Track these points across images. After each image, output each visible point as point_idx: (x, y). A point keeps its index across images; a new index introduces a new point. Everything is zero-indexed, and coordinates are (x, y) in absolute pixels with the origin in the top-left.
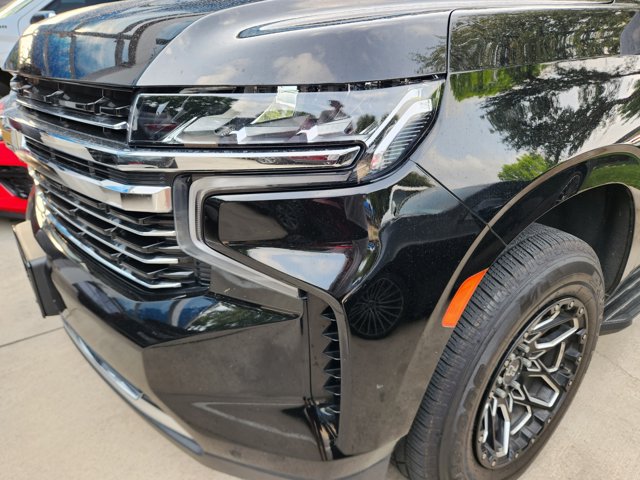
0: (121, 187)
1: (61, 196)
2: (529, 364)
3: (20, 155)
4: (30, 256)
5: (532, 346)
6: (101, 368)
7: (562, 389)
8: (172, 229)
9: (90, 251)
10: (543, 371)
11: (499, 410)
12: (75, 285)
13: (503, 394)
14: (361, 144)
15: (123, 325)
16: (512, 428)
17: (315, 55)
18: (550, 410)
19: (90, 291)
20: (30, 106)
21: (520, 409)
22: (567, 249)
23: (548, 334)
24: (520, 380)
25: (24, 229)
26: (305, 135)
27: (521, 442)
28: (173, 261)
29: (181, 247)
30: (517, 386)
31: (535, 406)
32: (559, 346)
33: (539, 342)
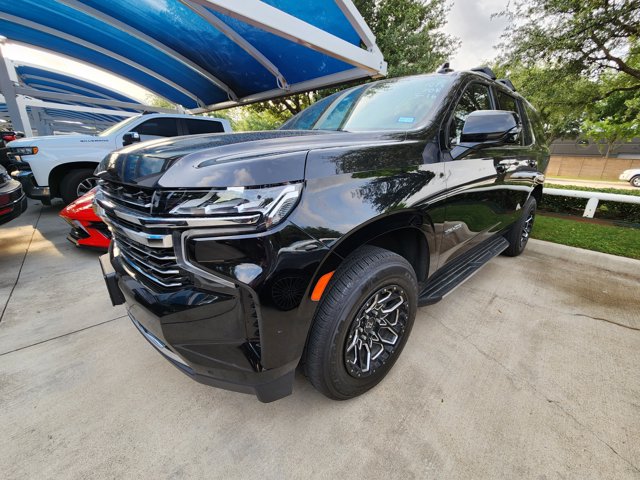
0: (149, 236)
1: (124, 241)
2: (379, 321)
3: (103, 219)
4: (107, 272)
5: (380, 312)
6: (145, 334)
7: (399, 334)
8: (173, 255)
9: (139, 269)
10: (388, 325)
11: (364, 347)
12: (134, 290)
13: (365, 338)
14: (261, 213)
15: (157, 309)
16: (372, 357)
17: (247, 170)
18: (393, 346)
19: (142, 293)
20: (108, 194)
21: (376, 346)
22: (389, 260)
23: (389, 304)
24: (376, 330)
25: (105, 258)
26: (237, 209)
27: (377, 364)
28: (177, 272)
29: (179, 265)
30: (374, 333)
31: (384, 344)
32: (395, 310)
33: (384, 309)
